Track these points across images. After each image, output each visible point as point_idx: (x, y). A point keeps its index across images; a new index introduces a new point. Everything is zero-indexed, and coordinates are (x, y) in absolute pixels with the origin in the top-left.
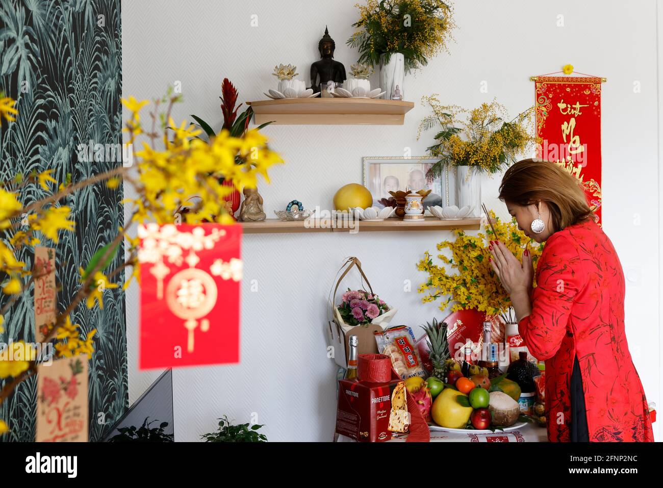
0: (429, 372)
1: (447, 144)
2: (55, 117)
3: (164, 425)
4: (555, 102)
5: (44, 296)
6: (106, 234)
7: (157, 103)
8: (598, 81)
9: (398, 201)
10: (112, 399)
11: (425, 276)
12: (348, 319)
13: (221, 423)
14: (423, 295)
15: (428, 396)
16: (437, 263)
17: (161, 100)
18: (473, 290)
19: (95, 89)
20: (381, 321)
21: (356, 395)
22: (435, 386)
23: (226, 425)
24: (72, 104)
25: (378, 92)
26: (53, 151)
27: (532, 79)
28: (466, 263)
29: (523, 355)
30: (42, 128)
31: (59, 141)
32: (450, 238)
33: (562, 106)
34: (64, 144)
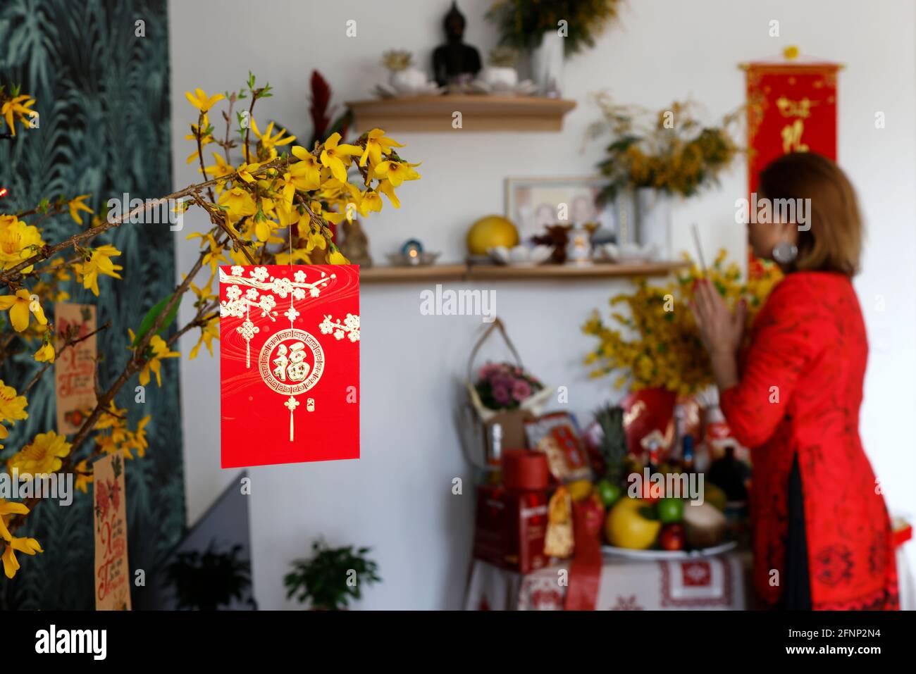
0: (599, 475)
1: (624, 158)
2: (80, 125)
3: (237, 548)
4: (772, 99)
5: (74, 372)
6: (154, 287)
7: (232, 99)
8: (833, 69)
9: (557, 238)
10: (165, 513)
11: (592, 342)
12: (489, 402)
13: (315, 546)
14: (589, 369)
15: (600, 507)
16: (611, 324)
17: (237, 95)
18: (661, 361)
19: (134, 87)
20: (532, 405)
21: (500, 505)
22: (609, 494)
23: (322, 548)
24: (104, 107)
25: (527, 86)
26: (80, 173)
27: (741, 67)
28: (650, 323)
29: (729, 450)
30: (63, 141)
31: (87, 159)
32: (629, 290)
33: (783, 103)
34: (95, 163)
